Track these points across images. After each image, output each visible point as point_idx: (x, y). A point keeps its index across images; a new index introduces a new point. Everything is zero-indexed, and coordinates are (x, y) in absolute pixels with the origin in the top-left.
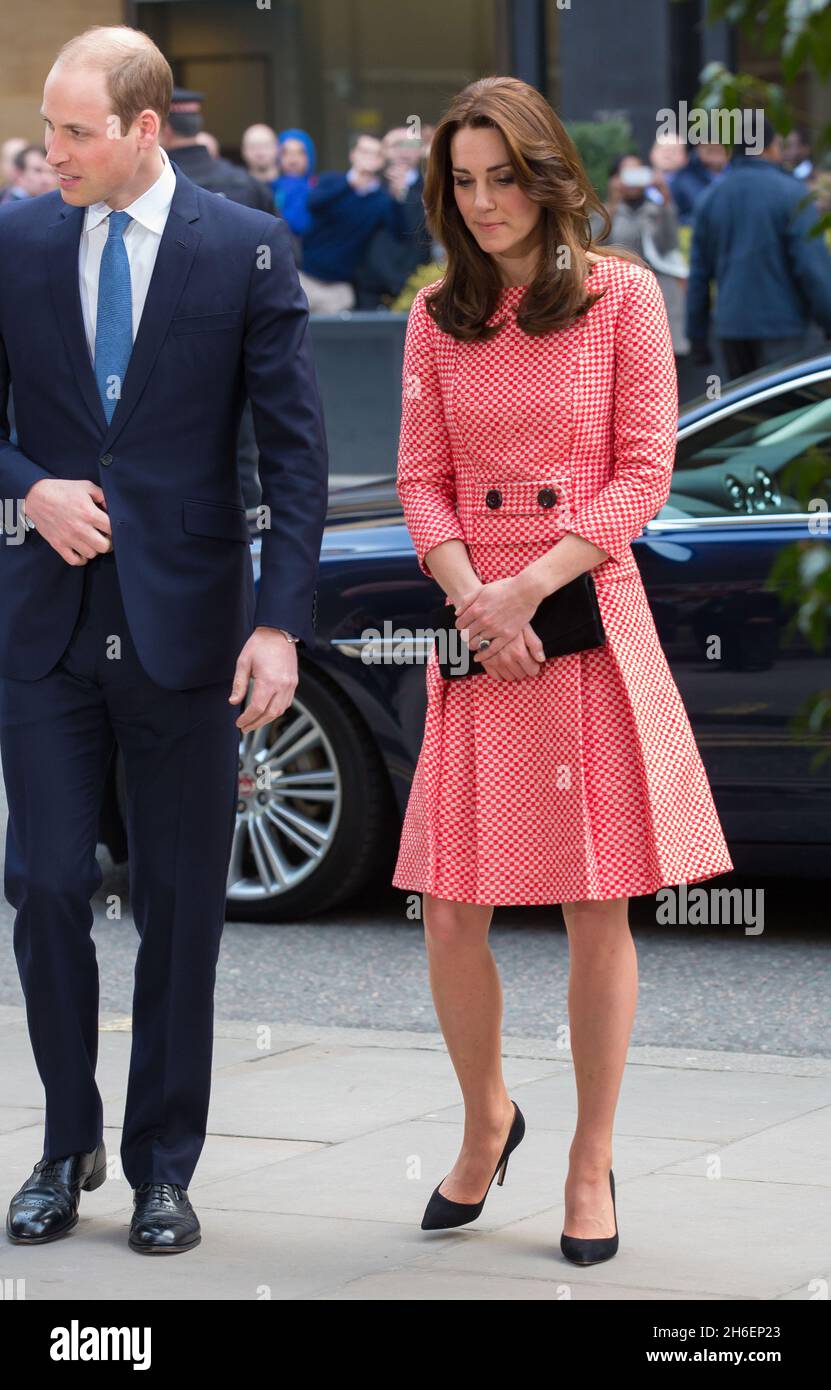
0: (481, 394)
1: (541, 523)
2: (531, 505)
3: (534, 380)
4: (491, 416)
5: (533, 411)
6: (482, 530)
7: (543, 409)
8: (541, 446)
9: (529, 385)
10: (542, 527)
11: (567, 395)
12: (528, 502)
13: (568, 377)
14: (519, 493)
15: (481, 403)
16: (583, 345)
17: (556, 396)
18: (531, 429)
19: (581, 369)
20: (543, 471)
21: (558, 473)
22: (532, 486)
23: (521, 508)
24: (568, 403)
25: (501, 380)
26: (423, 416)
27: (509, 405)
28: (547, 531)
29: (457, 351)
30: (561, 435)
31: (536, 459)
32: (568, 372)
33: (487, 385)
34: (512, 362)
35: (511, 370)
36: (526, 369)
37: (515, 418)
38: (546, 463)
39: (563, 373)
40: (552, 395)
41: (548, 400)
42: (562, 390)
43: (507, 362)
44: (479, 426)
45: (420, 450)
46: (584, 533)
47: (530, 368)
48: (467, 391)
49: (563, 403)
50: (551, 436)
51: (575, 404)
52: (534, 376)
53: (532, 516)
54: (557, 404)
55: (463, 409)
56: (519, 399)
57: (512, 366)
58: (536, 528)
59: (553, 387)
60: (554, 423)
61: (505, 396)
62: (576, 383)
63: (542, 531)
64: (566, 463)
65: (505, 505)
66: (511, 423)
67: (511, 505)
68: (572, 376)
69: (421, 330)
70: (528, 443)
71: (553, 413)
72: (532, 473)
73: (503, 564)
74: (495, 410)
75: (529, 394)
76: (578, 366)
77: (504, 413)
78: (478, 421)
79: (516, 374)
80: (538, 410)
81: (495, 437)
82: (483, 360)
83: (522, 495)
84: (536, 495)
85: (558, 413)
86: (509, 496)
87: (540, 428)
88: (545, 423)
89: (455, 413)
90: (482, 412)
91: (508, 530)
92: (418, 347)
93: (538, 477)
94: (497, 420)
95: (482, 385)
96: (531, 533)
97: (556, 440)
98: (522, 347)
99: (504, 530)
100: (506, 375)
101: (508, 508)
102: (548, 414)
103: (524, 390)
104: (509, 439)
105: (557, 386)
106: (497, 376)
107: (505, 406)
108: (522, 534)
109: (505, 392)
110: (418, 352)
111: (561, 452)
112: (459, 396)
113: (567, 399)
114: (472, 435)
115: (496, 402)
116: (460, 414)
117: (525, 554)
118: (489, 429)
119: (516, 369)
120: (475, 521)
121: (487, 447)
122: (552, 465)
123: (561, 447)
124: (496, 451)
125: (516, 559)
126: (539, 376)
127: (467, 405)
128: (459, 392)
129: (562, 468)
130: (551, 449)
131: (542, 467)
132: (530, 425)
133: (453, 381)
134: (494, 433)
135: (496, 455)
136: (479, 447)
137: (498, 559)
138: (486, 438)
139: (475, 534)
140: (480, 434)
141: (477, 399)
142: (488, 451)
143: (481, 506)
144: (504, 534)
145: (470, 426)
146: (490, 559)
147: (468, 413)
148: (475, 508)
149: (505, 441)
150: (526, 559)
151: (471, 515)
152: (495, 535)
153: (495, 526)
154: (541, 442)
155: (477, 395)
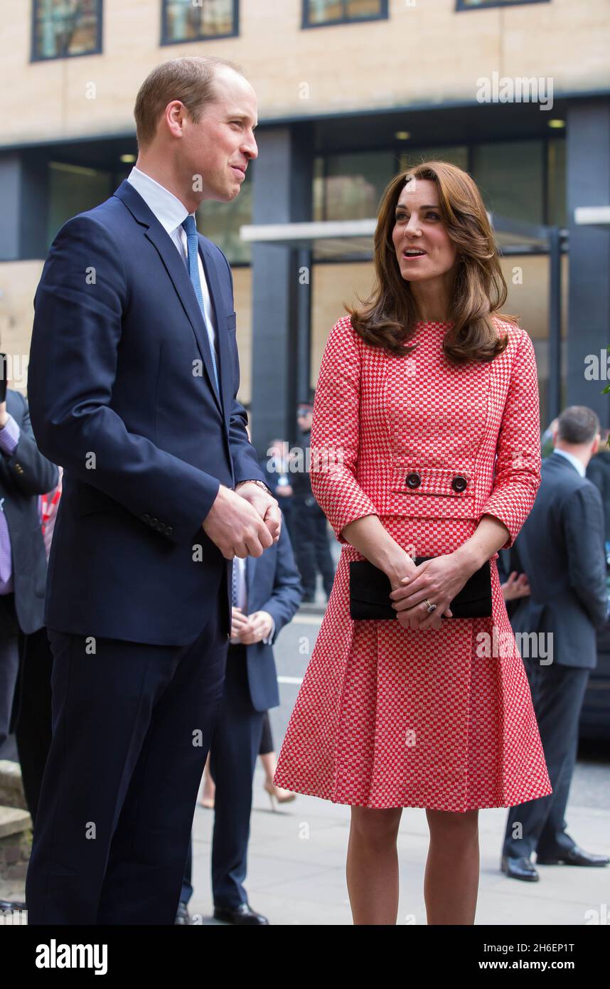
0: (413, 396)
1: (452, 503)
2: (446, 487)
3: (457, 391)
4: (421, 413)
5: (457, 414)
6: (400, 504)
7: (465, 414)
8: (460, 443)
9: (453, 394)
10: (452, 507)
11: (483, 406)
12: (443, 485)
13: (484, 393)
14: (437, 477)
15: (413, 402)
17: (476, 405)
18: (453, 428)
19: (492, 389)
20: (457, 463)
22: (449, 473)
23: (438, 489)
24: (484, 412)
25: (429, 387)
26: (346, 410)
27: (437, 406)
28: (456, 510)
29: (387, 362)
30: (476, 436)
31: (454, 452)
32: (484, 389)
33: (417, 389)
35: (437, 382)
37: (441, 417)
38: (460, 456)
40: (473, 404)
41: (469, 407)
42: (480, 402)
44: (409, 420)
45: (339, 437)
48: (401, 392)
49: (480, 412)
50: (468, 436)
51: (489, 414)
52: (457, 388)
53: (446, 497)
54: (477, 411)
55: (397, 406)
56: (445, 403)
57: (437, 378)
58: (448, 507)
60: (472, 425)
61: (433, 400)
62: (489, 399)
63: (452, 510)
64: (473, 460)
65: (422, 486)
66: (437, 421)
67: (428, 486)
68: (487, 393)
70: (448, 438)
71: (473, 418)
73: (415, 535)
75: (453, 400)
76: (490, 386)
77: (433, 412)
78: (409, 416)
80: (461, 414)
81: (420, 430)
83: (439, 479)
84: (451, 480)
85: (477, 418)
86: (428, 479)
87: (461, 428)
88: (465, 425)
89: (388, 408)
90: (413, 409)
91: (425, 507)
92: (348, 356)
93: (454, 466)
94: (425, 417)
95: (413, 389)
96: (444, 510)
97: (471, 439)
99: (421, 506)
101: (426, 488)
102: (469, 418)
103: (449, 397)
104: (433, 434)
106: (425, 384)
107: (433, 407)
108: (437, 510)
109: (433, 397)
110: (348, 360)
111: (472, 450)
112: (393, 395)
113: (484, 409)
114: (401, 426)
115: (425, 403)
116: (393, 409)
117: (435, 529)
118: (417, 424)
119: (441, 381)
120: (393, 497)
121: (412, 438)
122: (463, 459)
123: (473, 446)
124: (420, 441)
125: (427, 532)
126: (461, 389)
127: (401, 402)
128: (393, 392)
129: (470, 463)
130: (466, 446)
131: (457, 459)
132: (453, 425)
133: (386, 384)
134: (421, 427)
135: (419, 445)
136: (404, 437)
137: (411, 530)
138: (412, 431)
139: (393, 507)
140: (409, 427)
141: (409, 399)
142: (412, 441)
143: (400, 485)
144: (421, 509)
145: (401, 419)
146: (403, 530)
147: (401, 409)
148: (393, 487)
149: (428, 434)
150: (435, 533)
151: (388, 493)
152: (412, 509)
153: (413, 502)
154: (460, 439)
155: (409, 395)
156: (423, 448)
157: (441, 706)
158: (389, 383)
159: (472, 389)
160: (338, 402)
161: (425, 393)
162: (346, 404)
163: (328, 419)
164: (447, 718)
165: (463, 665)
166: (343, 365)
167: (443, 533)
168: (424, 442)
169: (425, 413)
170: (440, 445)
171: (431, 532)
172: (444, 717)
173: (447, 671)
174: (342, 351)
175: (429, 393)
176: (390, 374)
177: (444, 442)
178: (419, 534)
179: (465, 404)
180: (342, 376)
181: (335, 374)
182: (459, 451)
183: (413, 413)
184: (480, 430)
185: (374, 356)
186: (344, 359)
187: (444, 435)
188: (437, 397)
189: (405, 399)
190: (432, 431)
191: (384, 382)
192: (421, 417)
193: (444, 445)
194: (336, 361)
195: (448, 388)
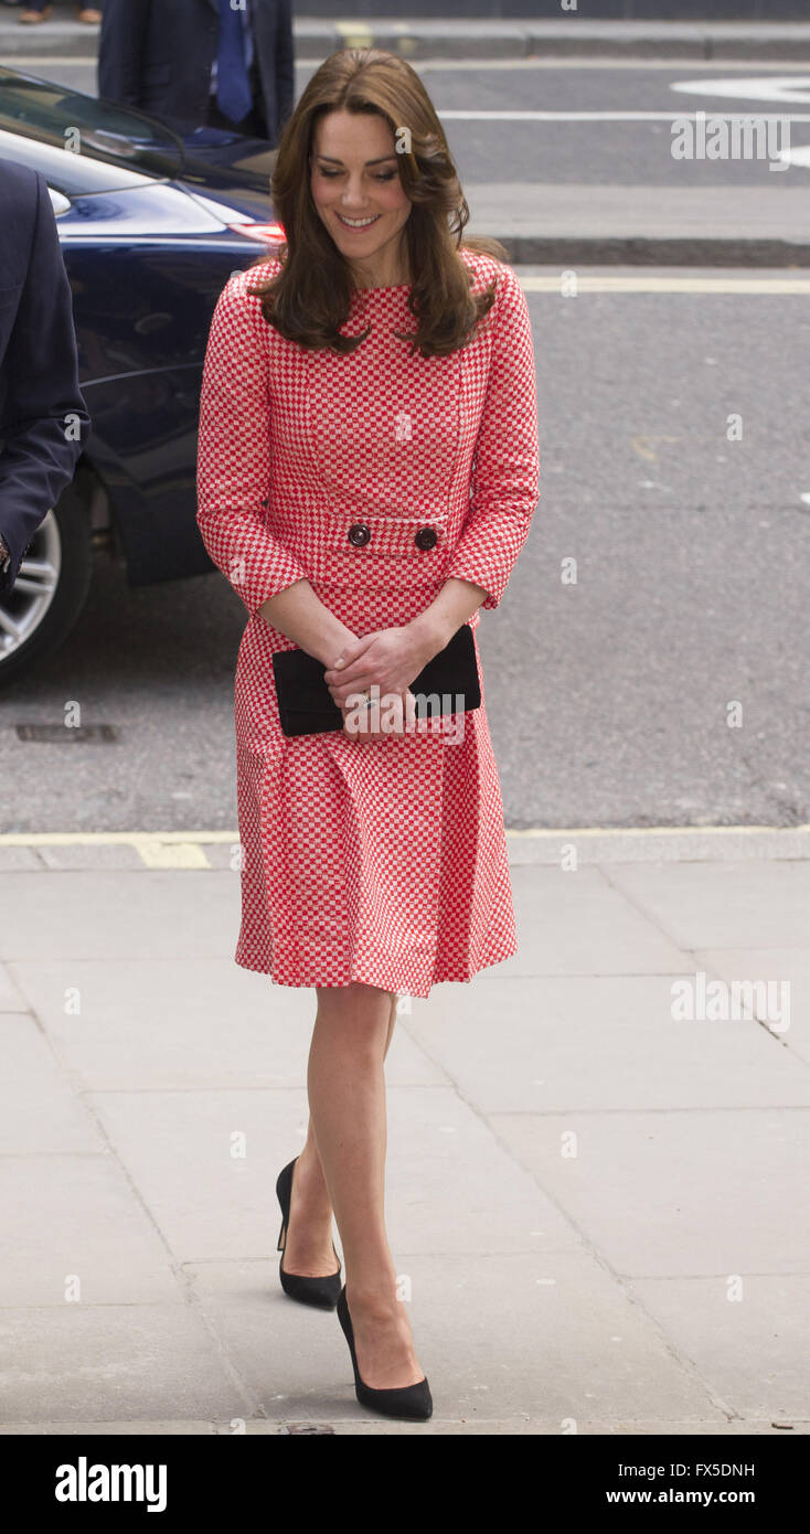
0: (349, 416)
1: (417, 564)
2: (406, 545)
3: (413, 401)
4: (363, 441)
5: (415, 438)
6: (340, 570)
7: (427, 436)
8: (421, 477)
10: (415, 571)
11: (453, 420)
12: (403, 542)
13: (452, 398)
14: (393, 530)
15: (350, 426)
16: (463, 360)
17: (442, 421)
18: (410, 458)
19: (465, 389)
20: (422, 507)
21: (438, 510)
22: (411, 525)
23: (394, 548)
24: (454, 429)
25: (371, 399)
27: (385, 429)
28: (420, 576)
29: (306, 361)
30: (444, 465)
31: (416, 493)
32: (452, 392)
34: (382, 378)
35: (383, 388)
36: (400, 387)
37: (392, 445)
38: (426, 497)
39: (447, 393)
40: (438, 420)
41: (432, 426)
42: (448, 414)
43: (377, 378)
44: (346, 452)
46: (480, 580)
47: (406, 386)
48: (331, 411)
49: (449, 429)
50: (433, 466)
52: (412, 396)
53: (404, 558)
54: (444, 430)
55: (326, 432)
57: (383, 383)
58: (409, 572)
59: (437, 410)
60: (439, 451)
61: (379, 419)
62: (461, 405)
63: (415, 575)
64: (446, 498)
65: (372, 543)
66: (386, 450)
67: (380, 543)
68: (457, 397)
69: (249, 333)
71: (439, 441)
72: (411, 509)
73: (367, 609)
74: (368, 435)
76: (461, 385)
77: (379, 438)
78: (345, 447)
79: (389, 393)
80: (421, 436)
81: (363, 465)
82: (347, 375)
83: (397, 534)
84: (414, 534)
85: (444, 440)
86: (380, 533)
87: (421, 457)
88: (428, 452)
89: (314, 436)
90: (351, 436)
91: (375, 573)
93: (417, 513)
94: (369, 446)
95: (348, 405)
96: (403, 577)
97: (438, 470)
98: (393, 362)
99: (370, 572)
100: (377, 394)
101: (377, 547)
104: (381, 468)
105: (442, 409)
106: (365, 394)
107: (379, 430)
108: (392, 578)
109: (379, 414)
111: (442, 484)
112: (320, 417)
113: (454, 424)
114: (333, 461)
115: (367, 425)
116: (321, 437)
117: (395, 599)
118: (357, 456)
119: (389, 387)
120: (329, 558)
121: (351, 476)
122: (431, 500)
123: (442, 480)
124: (363, 481)
125: (384, 604)
126: (418, 396)
127: (332, 427)
128: (319, 411)
129: (442, 504)
130: (432, 482)
131: (421, 502)
132: (410, 453)
133: (308, 398)
134: (364, 461)
135: (363, 486)
136: (340, 476)
137: (361, 603)
138: (351, 466)
139: (329, 574)
140: (346, 462)
141: (344, 421)
142: (352, 481)
143: (340, 541)
144: (370, 577)
145: (333, 452)
146: (349, 602)
147: (333, 437)
148: (329, 542)
149: (375, 470)
150: (396, 605)
151: (322, 551)
152: (358, 577)
153: (358, 567)
154: (422, 473)
155: (343, 416)
156: (370, 490)
157: (405, 848)
158: (312, 396)
159: (435, 394)
160: (236, 423)
161: (366, 409)
162: (248, 425)
163: (222, 446)
164: (414, 865)
165: (432, 788)
166: (239, 368)
167: (407, 604)
168: (369, 480)
169: (368, 440)
170: (393, 485)
171: (390, 605)
172: (409, 864)
173: (411, 797)
174: (237, 345)
175: (372, 409)
176: (312, 381)
177: (399, 479)
178: (373, 608)
179: (426, 421)
180: (239, 383)
181: (229, 380)
182: (422, 491)
183: (351, 442)
184: (449, 455)
185: (287, 351)
186: (241, 357)
187: (398, 469)
188: (384, 413)
189: (338, 421)
190: (381, 465)
191: (305, 395)
192: (363, 446)
193: (398, 484)
194: (230, 360)
195: (400, 397)
